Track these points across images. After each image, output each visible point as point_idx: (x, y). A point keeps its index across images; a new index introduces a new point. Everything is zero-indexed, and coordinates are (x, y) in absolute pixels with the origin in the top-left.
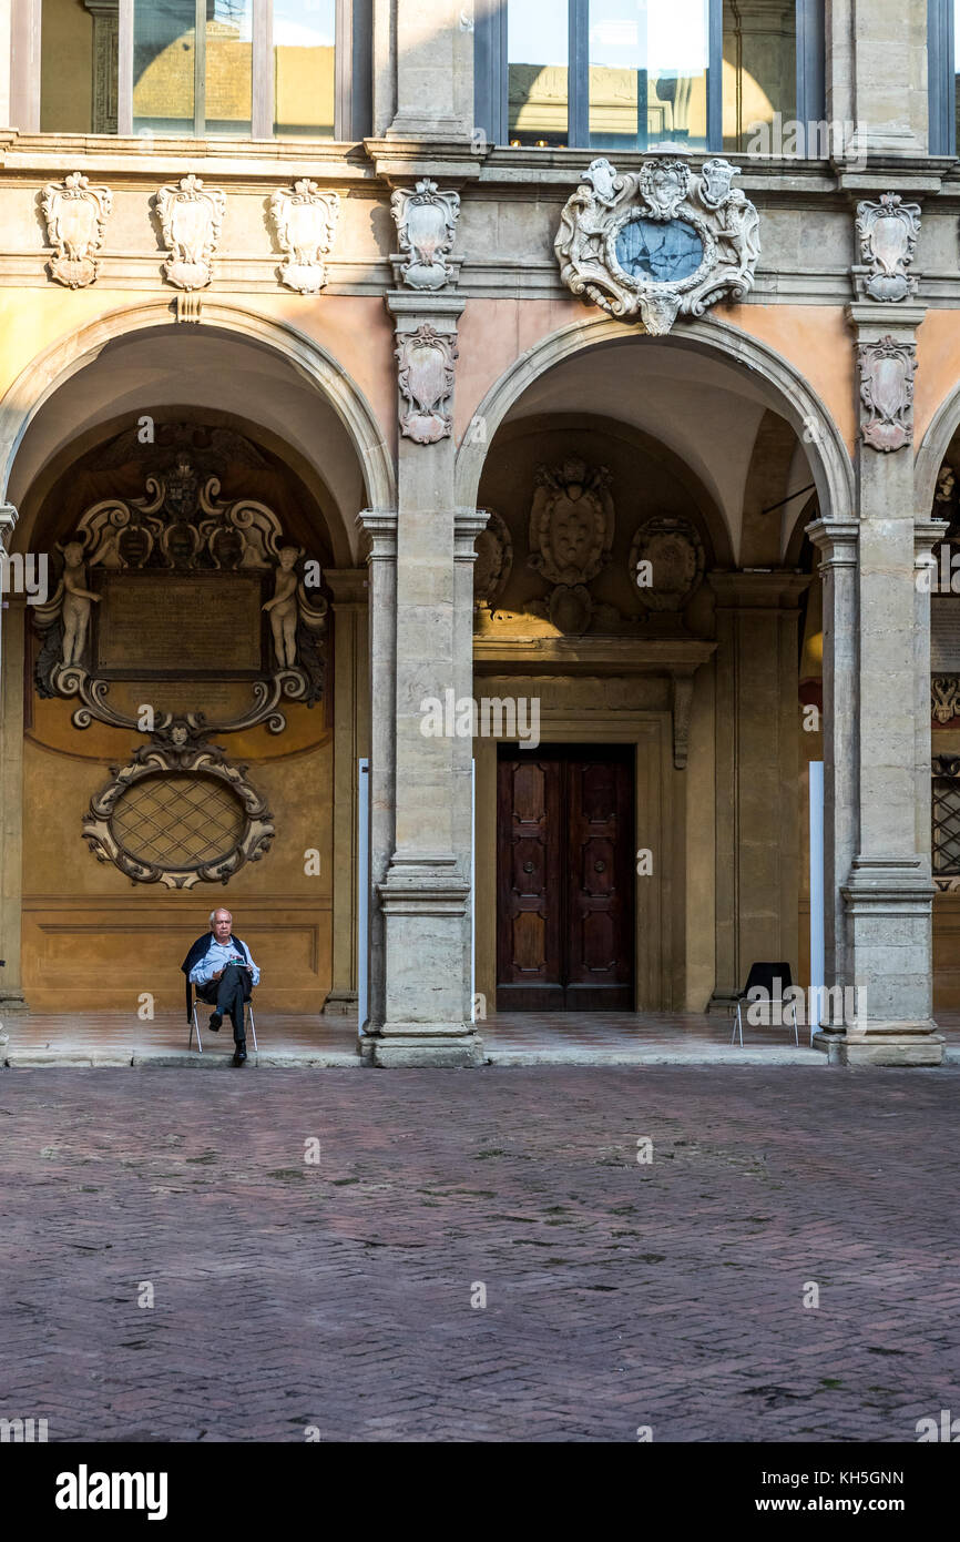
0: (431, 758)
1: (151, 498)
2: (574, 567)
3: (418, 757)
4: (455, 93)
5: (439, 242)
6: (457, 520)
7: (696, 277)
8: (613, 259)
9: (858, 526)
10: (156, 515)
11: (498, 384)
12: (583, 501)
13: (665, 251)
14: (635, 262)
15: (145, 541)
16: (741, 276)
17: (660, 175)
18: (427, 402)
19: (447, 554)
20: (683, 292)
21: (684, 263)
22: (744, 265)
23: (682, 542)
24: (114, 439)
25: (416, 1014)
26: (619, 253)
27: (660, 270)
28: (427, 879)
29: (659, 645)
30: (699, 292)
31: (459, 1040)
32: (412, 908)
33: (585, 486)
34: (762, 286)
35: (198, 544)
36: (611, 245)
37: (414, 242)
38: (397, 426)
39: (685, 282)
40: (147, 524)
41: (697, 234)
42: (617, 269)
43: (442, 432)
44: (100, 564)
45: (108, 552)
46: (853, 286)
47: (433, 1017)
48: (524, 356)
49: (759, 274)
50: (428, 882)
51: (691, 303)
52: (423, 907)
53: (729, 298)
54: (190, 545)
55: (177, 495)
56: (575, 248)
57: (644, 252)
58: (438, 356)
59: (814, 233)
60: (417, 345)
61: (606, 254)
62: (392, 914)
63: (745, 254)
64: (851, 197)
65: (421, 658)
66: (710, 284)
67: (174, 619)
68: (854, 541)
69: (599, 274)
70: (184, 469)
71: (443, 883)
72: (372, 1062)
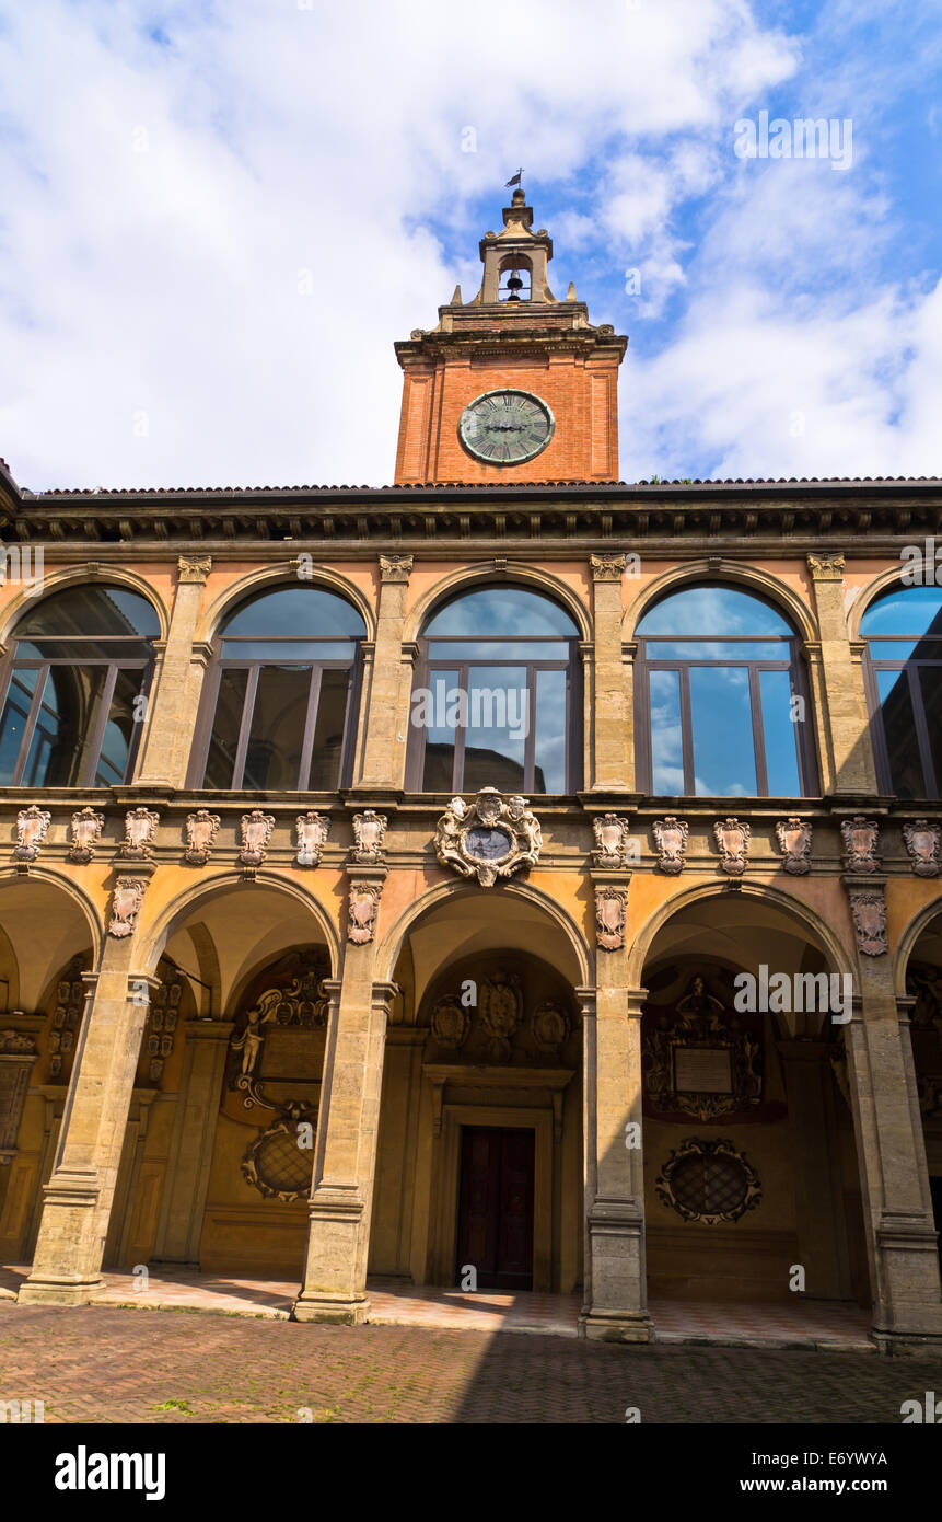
0: (347, 1122)
1: (294, 989)
2: (502, 1028)
3: (341, 1121)
4: (393, 770)
5: (374, 840)
6: (374, 985)
7: (507, 857)
8: (464, 847)
9: (595, 992)
10: (295, 997)
11: (403, 912)
12: (505, 992)
13: (491, 844)
14: (475, 849)
15: (289, 1011)
16: (532, 856)
17: (486, 804)
18: (362, 921)
19: (367, 1004)
20: (500, 865)
21: (501, 850)
22: (532, 850)
23: (557, 1016)
24: (279, 961)
25: (324, 1286)
26: (467, 845)
27: (488, 853)
28: (337, 1197)
29: (542, 1072)
30: (508, 865)
31: (346, 1306)
32: (326, 1216)
33: (505, 984)
34: (545, 862)
35: (315, 1013)
36: (463, 841)
37: (362, 841)
38: (346, 933)
39: (501, 859)
40: (291, 1002)
41: (507, 835)
42: (466, 852)
43: (369, 938)
44: (267, 1022)
45: (271, 1016)
46: (592, 863)
47: (333, 1289)
48: (417, 898)
49: (542, 856)
50: (336, 1200)
51: (505, 870)
52: (332, 1216)
53: (524, 869)
54: (311, 1013)
55: (306, 987)
56: (443, 842)
57: (480, 844)
58: (369, 898)
59: (574, 835)
60: (360, 893)
61: (460, 845)
62: (314, 1219)
63: (533, 845)
64: (591, 816)
65: (347, 1062)
66: (515, 859)
67: (300, 1052)
68: (593, 1001)
69: (455, 855)
70: (312, 974)
71: (345, 1200)
72: (293, 1319)
